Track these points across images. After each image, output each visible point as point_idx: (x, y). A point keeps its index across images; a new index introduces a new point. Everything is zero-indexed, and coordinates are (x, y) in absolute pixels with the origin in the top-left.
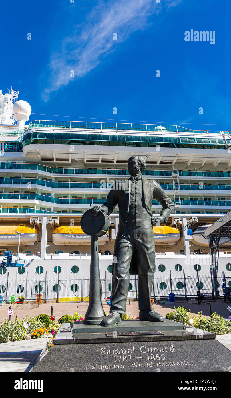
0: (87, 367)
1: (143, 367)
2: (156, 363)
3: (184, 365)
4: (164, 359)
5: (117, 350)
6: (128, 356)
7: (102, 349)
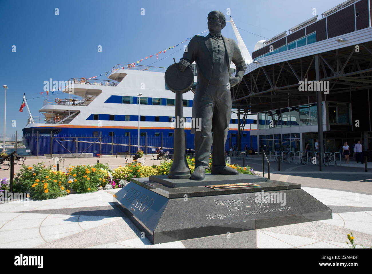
0: (207, 217)
1: (254, 215)
2: (263, 210)
3: (285, 210)
4: (268, 206)
5: (228, 201)
6: (239, 206)
7: (215, 200)
